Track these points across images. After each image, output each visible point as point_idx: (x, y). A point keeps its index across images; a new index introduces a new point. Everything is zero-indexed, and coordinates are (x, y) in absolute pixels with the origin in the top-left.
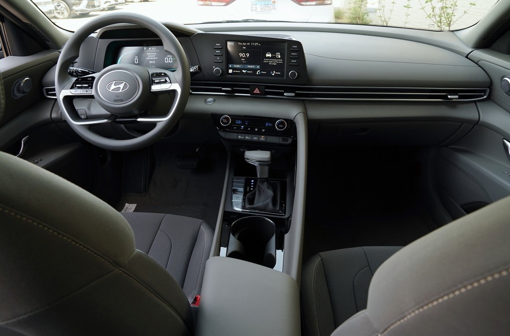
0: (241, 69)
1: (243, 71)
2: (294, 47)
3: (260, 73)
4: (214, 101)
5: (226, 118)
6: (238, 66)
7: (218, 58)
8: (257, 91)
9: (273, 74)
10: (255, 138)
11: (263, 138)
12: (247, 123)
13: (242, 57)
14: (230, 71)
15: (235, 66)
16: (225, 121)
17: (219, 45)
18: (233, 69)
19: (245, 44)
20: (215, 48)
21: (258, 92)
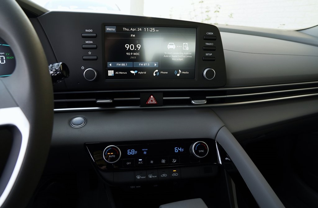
0: (128, 70)
1: (132, 72)
2: (209, 33)
3: (158, 74)
4: (86, 121)
5: (112, 150)
6: (123, 65)
7: (90, 53)
8: (152, 100)
9: (178, 75)
10: (164, 175)
11: (175, 173)
12: (145, 153)
13: (129, 51)
14: (111, 73)
15: (119, 65)
16: (111, 155)
17: (91, 31)
18: (115, 69)
19: (134, 30)
20: (83, 37)
21: (154, 102)
